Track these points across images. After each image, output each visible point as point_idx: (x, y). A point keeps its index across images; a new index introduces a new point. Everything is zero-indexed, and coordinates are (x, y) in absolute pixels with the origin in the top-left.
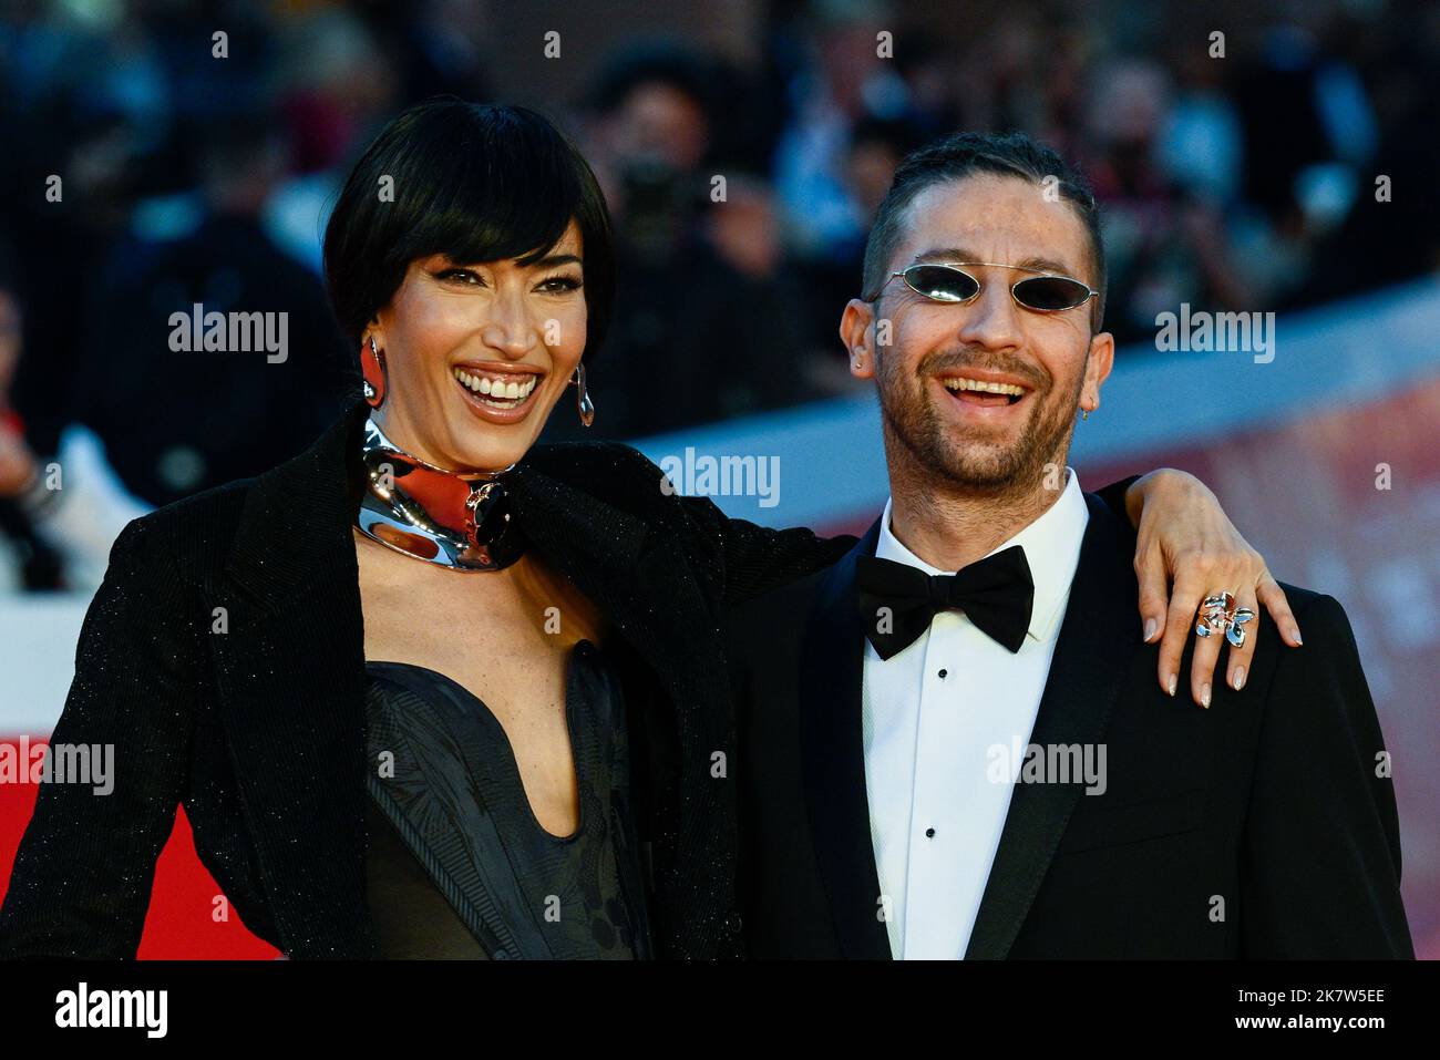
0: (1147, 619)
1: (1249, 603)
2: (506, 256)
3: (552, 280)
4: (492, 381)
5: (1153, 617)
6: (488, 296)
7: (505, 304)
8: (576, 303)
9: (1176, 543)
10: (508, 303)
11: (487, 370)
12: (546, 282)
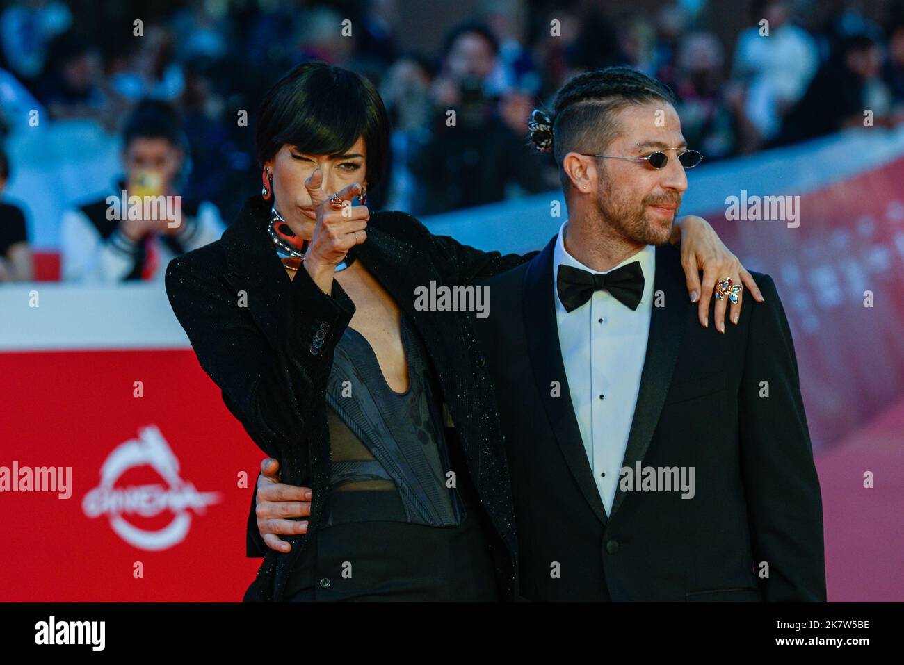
0: (692, 290)
1: (738, 282)
5: (695, 290)
9: (704, 255)
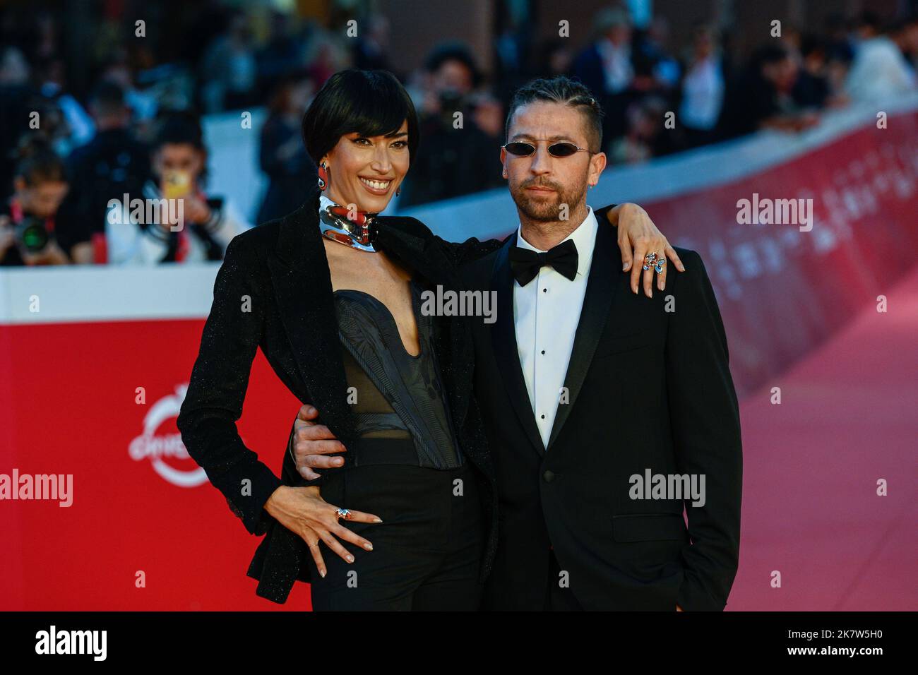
1: (662, 256)
2: (381, 134)
3: (397, 142)
4: (374, 182)
5: (627, 262)
6: (374, 149)
7: (380, 152)
8: (405, 152)
9: (635, 233)
10: (382, 153)
11: (372, 179)
12: (394, 143)
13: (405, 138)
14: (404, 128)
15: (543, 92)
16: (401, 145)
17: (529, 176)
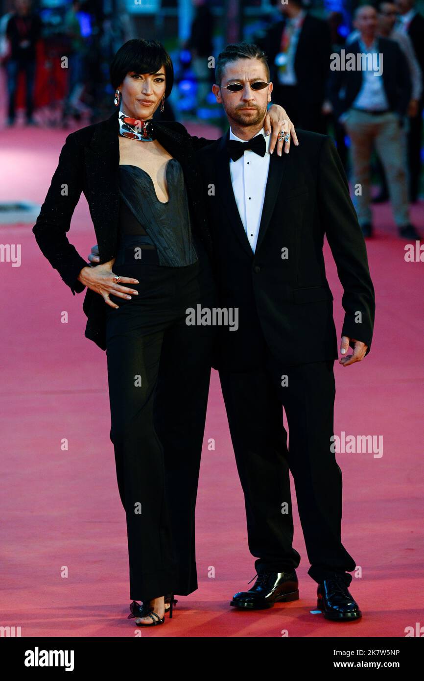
7: (147, 84)
8: (163, 85)
12: (156, 79)
13: (163, 77)
14: (162, 71)
15: (241, 53)
16: (160, 81)
17: (241, 103)
